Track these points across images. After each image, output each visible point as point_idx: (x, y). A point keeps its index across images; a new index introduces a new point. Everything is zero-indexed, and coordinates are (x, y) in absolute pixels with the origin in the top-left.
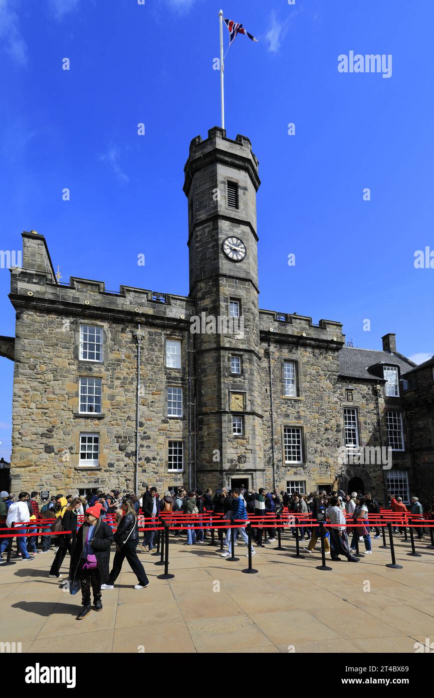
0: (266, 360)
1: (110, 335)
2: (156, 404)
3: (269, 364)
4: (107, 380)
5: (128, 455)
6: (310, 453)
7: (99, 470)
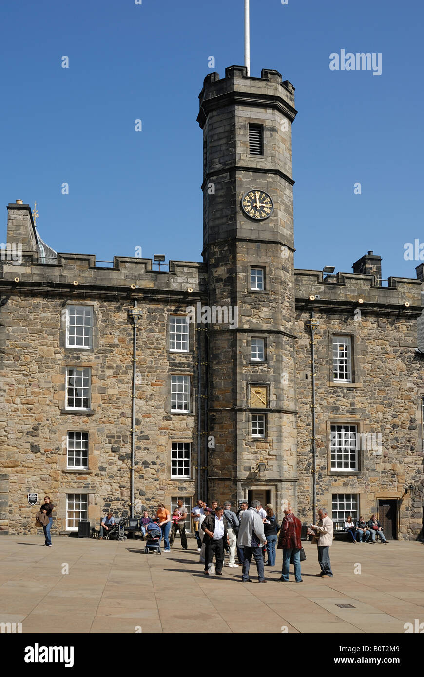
0: (307, 335)
1: (100, 316)
2: (156, 397)
3: (312, 340)
4: (97, 370)
5: (122, 458)
6: (367, 458)
7: (89, 474)
